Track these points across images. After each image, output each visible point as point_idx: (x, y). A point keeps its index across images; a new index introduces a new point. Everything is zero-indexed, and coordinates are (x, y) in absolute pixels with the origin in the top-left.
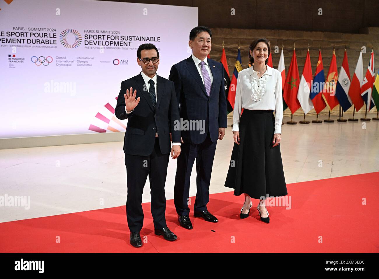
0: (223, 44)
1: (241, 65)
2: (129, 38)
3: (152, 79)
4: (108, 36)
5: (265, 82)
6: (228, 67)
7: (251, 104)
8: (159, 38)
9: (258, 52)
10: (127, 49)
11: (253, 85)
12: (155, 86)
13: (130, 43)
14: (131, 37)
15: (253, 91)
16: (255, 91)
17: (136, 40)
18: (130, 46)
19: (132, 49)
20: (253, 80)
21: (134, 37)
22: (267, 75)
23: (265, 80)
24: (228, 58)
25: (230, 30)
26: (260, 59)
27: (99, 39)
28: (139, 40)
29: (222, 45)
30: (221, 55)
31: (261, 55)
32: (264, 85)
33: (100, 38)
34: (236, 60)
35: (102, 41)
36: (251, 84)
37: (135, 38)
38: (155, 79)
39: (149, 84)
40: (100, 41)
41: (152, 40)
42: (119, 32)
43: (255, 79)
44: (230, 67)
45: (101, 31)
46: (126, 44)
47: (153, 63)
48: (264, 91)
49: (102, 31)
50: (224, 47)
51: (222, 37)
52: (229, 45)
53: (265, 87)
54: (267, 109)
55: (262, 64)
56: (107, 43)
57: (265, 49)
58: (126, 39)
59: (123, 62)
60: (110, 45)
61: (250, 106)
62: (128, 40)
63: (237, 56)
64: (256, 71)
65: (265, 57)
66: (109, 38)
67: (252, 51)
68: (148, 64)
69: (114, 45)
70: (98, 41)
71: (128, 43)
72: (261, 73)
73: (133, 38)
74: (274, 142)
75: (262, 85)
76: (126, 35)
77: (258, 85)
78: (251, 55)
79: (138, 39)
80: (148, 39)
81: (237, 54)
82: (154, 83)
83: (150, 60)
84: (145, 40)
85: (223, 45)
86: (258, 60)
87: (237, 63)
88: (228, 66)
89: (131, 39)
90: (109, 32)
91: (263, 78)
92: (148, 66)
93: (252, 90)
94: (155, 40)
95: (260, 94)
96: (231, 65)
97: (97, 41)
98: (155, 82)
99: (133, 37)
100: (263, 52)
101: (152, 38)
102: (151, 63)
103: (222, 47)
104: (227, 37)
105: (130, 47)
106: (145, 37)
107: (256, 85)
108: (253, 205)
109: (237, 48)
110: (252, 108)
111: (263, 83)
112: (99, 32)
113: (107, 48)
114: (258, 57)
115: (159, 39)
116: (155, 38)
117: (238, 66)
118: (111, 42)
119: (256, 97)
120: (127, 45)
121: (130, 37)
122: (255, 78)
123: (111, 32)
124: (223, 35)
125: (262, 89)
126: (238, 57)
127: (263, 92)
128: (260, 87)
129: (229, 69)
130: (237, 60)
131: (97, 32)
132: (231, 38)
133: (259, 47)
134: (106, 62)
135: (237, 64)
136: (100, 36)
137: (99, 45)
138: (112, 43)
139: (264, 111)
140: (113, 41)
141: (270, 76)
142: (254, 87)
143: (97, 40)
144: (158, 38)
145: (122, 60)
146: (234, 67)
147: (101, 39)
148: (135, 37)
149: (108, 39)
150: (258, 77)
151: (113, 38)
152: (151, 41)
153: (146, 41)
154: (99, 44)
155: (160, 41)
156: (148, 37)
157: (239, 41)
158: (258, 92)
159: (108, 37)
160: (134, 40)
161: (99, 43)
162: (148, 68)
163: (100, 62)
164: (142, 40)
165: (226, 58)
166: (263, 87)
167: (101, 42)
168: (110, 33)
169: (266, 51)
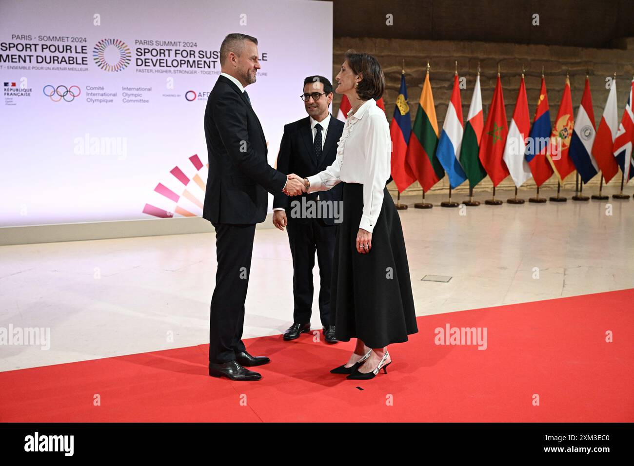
1: (406, 101)
2: (212, 55)
4: (176, 50)
8: (264, 55)
10: (209, 73)
13: (215, 63)
18: (214, 67)
19: (217, 73)
25: (387, 40)
27: (160, 56)
33: (162, 55)
34: (397, 93)
35: (167, 60)
40: (163, 60)
42: (196, 43)
44: (387, 106)
45: (165, 42)
46: (208, 64)
49: (167, 43)
52: (386, 67)
56: (175, 63)
58: (208, 56)
59: (202, 95)
60: (181, 66)
62: (212, 58)
63: (399, 86)
66: (179, 54)
69: (188, 67)
70: (160, 60)
71: (212, 64)
76: (209, 49)
81: (400, 82)
87: (399, 99)
89: (216, 57)
90: (178, 43)
96: (390, 103)
97: (157, 60)
104: (383, 54)
105: (215, 70)
109: (400, 73)
112: (162, 44)
113: (174, 71)
115: (266, 57)
118: (181, 61)
120: (209, 67)
121: (215, 53)
123: (182, 44)
124: (376, 50)
126: (401, 88)
130: (400, 93)
131: (158, 43)
132: (389, 56)
134: (173, 96)
135: (400, 100)
136: (162, 51)
137: (160, 66)
138: (183, 62)
140: (186, 59)
143: (158, 57)
144: (263, 54)
145: (200, 93)
146: (395, 106)
147: (165, 56)
149: (176, 56)
151: (185, 54)
154: (162, 64)
155: (266, 60)
157: (404, 60)
159: (177, 52)
161: (160, 63)
163: (164, 95)
167: (165, 61)
168: (180, 46)
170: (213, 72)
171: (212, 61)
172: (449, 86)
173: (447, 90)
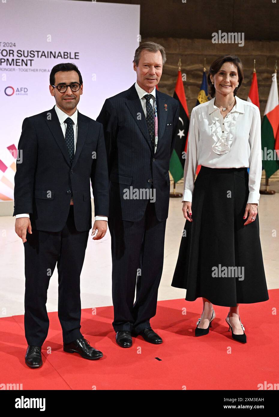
0: (180, 64)
1: (207, 97)
2: (29, 54)
3: (71, 117)
5: (233, 124)
6: (187, 100)
7: (212, 159)
8: (77, 54)
9: (221, 78)
10: (26, 70)
11: (214, 129)
12: (75, 128)
13: (32, 61)
14: (34, 52)
15: (215, 138)
16: (219, 139)
17: (41, 57)
18: (31, 65)
19: (34, 70)
20: (214, 122)
21: (38, 52)
22: (236, 112)
23: (233, 122)
24: (186, 86)
25: (190, 41)
26: (224, 90)
28: (46, 57)
29: (177, 66)
30: (175, 82)
31: (226, 82)
32: (232, 128)
34: (199, 89)
36: (212, 127)
37: (40, 54)
38: (74, 118)
39: (66, 124)
41: (66, 57)
42: (14, 43)
43: (218, 121)
44: (189, 101)
46: (26, 62)
47: (72, 91)
48: (232, 138)
50: (180, 68)
51: (177, 52)
52: (189, 65)
53: (233, 131)
54: (237, 166)
55: (228, 96)
57: (232, 74)
58: (26, 55)
59: (20, 90)
60: (1, 65)
61: (211, 162)
62: (29, 56)
63: (201, 82)
64: (219, 106)
65: (231, 86)
67: (213, 76)
68: (65, 92)
69: (7, 65)
71: (29, 62)
72: (227, 109)
73: (36, 54)
74: (246, 217)
75: (228, 129)
76: (26, 48)
77: (222, 129)
78: (212, 81)
79: (43, 55)
80: (60, 55)
81: (202, 79)
82: (74, 124)
83: (67, 86)
84: (55, 57)
85: (178, 64)
86: (221, 91)
87: (200, 94)
88: (186, 98)
89: (32, 56)
91: (230, 117)
92: (64, 95)
93: (213, 137)
94: (71, 57)
95: (226, 144)
96: (192, 98)
98: (76, 122)
99: (36, 51)
100: (229, 79)
101: (66, 54)
102: (69, 91)
103: (178, 69)
104: (186, 53)
105: (32, 68)
106: (55, 52)
107: (219, 130)
108: (216, 315)
109: (202, 70)
110: (214, 165)
111: (229, 126)
114: (221, 85)
115: (78, 56)
116: (70, 53)
117: (203, 100)
118: (1, 59)
119: (220, 149)
120: (26, 65)
121: (32, 52)
122: (217, 119)
123: (2, 44)
124: (179, 49)
125: (229, 136)
126: (203, 83)
127: (231, 140)
128: (226, 133)
129: (187, 103)
130: (201, 89)
132: (192, 55)
133: (224, 70)
135: (201, 96)
138: (3, 61)
139: (234, 169)
140: (6, 58)
141: (240, 113)
142: (216, 132)
144: (75, 53)
146: (196, 101)
148: (40, 51)
150: (222, 117)
151: (4, 53)
152: (64, 58)
153: (57, 58)
155: (78, 59)
156: (60, 53)
157: (205, 59)
158: (223, 141)
160: (38, 57)
162: (65, 99)
164: (50, 57)
165: (183, 86)
166: (231, 132)
168: (0, 45)
169: (235, 76)
170: (29, 69)
171: (29, 60)
172: (248, 83)
173: (246, 86)
